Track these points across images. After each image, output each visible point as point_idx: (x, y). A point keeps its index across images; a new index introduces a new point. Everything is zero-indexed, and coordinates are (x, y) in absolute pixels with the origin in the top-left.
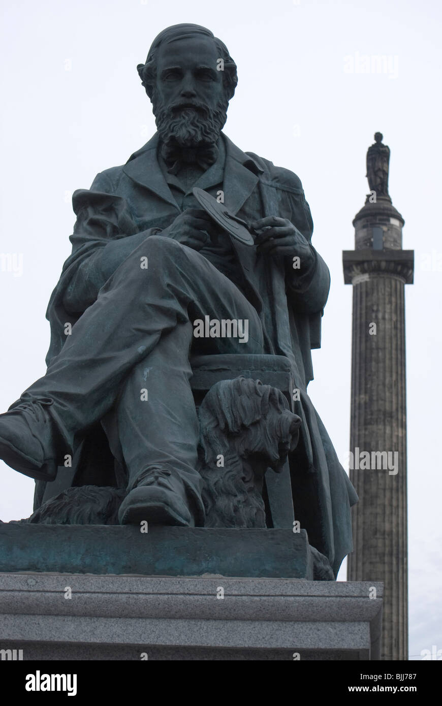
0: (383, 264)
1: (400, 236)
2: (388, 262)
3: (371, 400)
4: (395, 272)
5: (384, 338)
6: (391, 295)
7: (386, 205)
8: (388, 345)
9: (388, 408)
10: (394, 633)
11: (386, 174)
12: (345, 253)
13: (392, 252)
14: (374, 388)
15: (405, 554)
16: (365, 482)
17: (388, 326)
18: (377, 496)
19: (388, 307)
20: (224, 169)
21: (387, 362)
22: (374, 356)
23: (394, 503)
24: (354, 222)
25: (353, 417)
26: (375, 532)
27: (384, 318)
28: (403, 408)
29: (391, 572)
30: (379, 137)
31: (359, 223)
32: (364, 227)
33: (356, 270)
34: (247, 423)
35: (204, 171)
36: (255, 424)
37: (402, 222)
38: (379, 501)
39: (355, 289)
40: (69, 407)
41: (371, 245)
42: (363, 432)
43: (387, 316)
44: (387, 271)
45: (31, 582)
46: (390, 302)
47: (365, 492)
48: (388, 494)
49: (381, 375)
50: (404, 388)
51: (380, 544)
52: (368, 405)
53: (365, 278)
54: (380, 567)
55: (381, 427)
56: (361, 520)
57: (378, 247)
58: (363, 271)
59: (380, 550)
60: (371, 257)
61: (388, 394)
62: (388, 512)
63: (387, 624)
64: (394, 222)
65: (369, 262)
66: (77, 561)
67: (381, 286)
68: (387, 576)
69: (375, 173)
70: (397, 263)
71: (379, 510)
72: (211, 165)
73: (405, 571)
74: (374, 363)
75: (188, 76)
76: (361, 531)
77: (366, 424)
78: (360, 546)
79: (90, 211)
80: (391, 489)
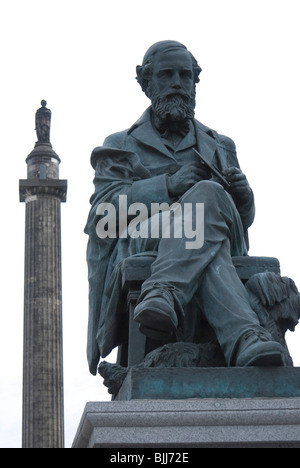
0: (47, 189)
1: (58, 170)
2: (50, 187)
3: (38, 280)
4: (54, 194)
5: (47, 239)
6: (51, 210)
7: (49, 149)
8: (49, 243)
9: (49, 286)
10: (55, 437)
11: (48, 128)
12: (21, 181)
13: (53, 180)
14: (40, 272)
15: (62, 384)
16: (34, 336)
17: (49, 231)
18: (42, 345)
19: (49, 217)
20: (196, 136)
21: (49, 255)
22: (40, 250)
23: (54, 350)
24: (27, 160)
25: (26, 292)
26: (42, 369)
27: (47, 225)
28: (59, 286)
29: (52, 396)
30: (44, 103)
31: (30, 161)
32: (34, 163)
33: (28, 193)
34: (279, 300)
35: (183, 137)
36: (283, 301)
37: (59, 160)
38: (44, 349)
39: (27, 205)
40: (181, 292)
41: (38, 176)
42: (33, 302)
43: (49, 224)
44: (49, 193)
45: (217, 404)
46: (51, 214)
47: (35, 342)
48: (50, 344)
49: (45, 264)
50: (60, 273)
51: (45, 377)
52: (36, 284)
53: (34, 198)
54: (45, 394)
55: (45, 298)
56: (32, 361)
57: (43, 177)
58: (33, 194)
59: (45, 382)
60: (38, 184)
61: (49, 277)
62: (50, 355)
63: (50, 432)
64: (54, 160)
65: (36, 187)
66: (225, 391)
67: (45, 204)
68: (50, 399)
69: (41, 127)
70: (56, 188)
71: (44, 355)
72: (187, 133)
73: (62, 396)
74: (40, 256)
75: (177, 75)
76: (32, 369)
77: (35, 296)
78: (32, 379)
79: (110, 160)
80: (52, 341)
